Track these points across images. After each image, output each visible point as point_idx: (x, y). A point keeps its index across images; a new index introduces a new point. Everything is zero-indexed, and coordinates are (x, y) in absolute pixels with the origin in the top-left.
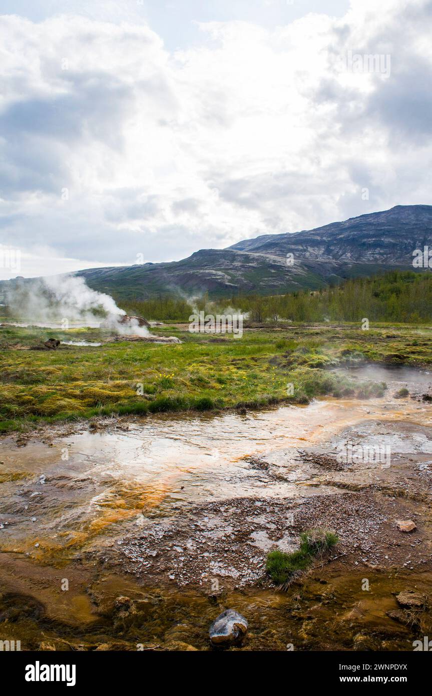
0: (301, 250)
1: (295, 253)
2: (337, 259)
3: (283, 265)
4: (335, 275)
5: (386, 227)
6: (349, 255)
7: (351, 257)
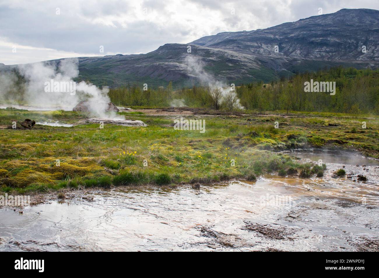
0: (256, 47)
1: (251, 49)
2: (287, 56)
3: (239, 60)
4: (285, 70)
5: (332, 28)
6: (298, 52)
7: (300, 54)
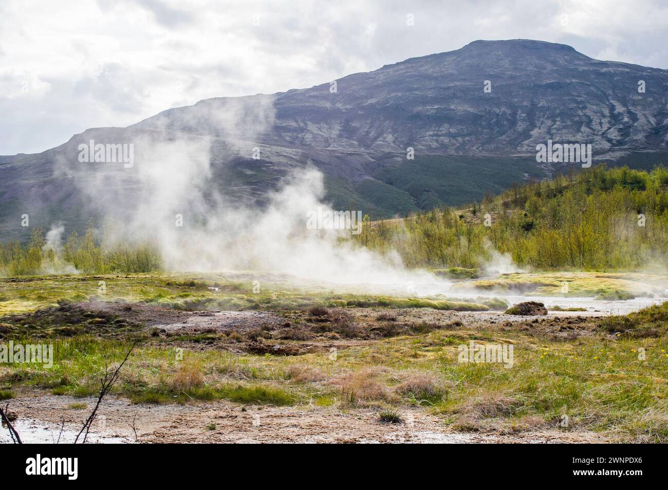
0: (295, 130)
1: (283, 134)
2: (367, 147)
3: (267, 160)
4: (371, 178)
5: (458, 83)
6: (390, 138)
7: (394, 142)
